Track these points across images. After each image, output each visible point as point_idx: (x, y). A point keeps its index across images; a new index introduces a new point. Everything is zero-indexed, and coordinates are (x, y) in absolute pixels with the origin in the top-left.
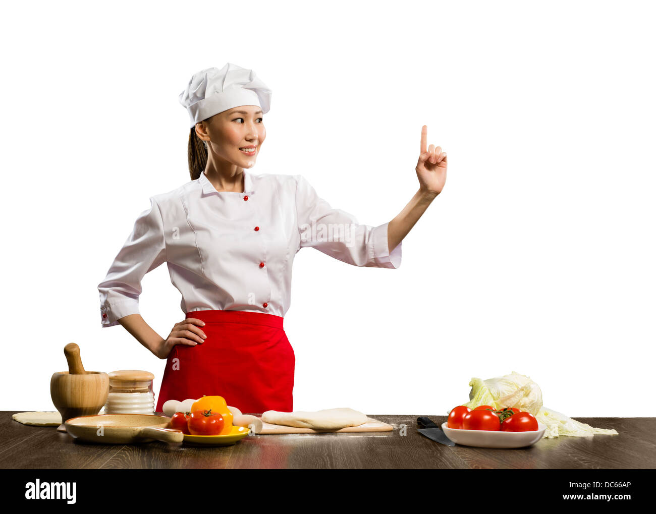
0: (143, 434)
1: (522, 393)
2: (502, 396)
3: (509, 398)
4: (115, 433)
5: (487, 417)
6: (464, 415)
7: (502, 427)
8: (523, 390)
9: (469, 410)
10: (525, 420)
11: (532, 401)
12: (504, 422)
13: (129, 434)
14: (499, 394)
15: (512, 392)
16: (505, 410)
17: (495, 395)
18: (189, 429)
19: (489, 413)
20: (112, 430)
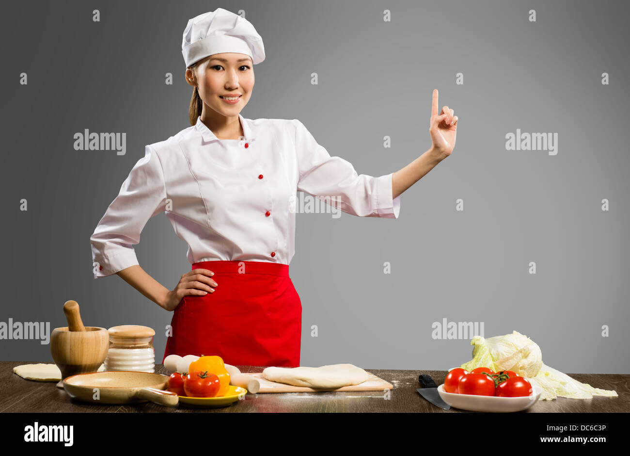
0: (140, 395)
1: (520, 355)
2: (501, 357)
3: (507, 359)
4: (112, 393)
5: (482, 381)
6: (460, 378)
7: (497, 392)
8: (521, 352)
9: (466, 373)
10: (519, 385)
11: (531, 363)
12: (499, 386)
13: (126, 395)
14: (498, 355)
15: (510, 353)
16: (501, 373)
17: (494, 356)
18: (185, 390)
19: (484, 377)
20: (109, 391)
